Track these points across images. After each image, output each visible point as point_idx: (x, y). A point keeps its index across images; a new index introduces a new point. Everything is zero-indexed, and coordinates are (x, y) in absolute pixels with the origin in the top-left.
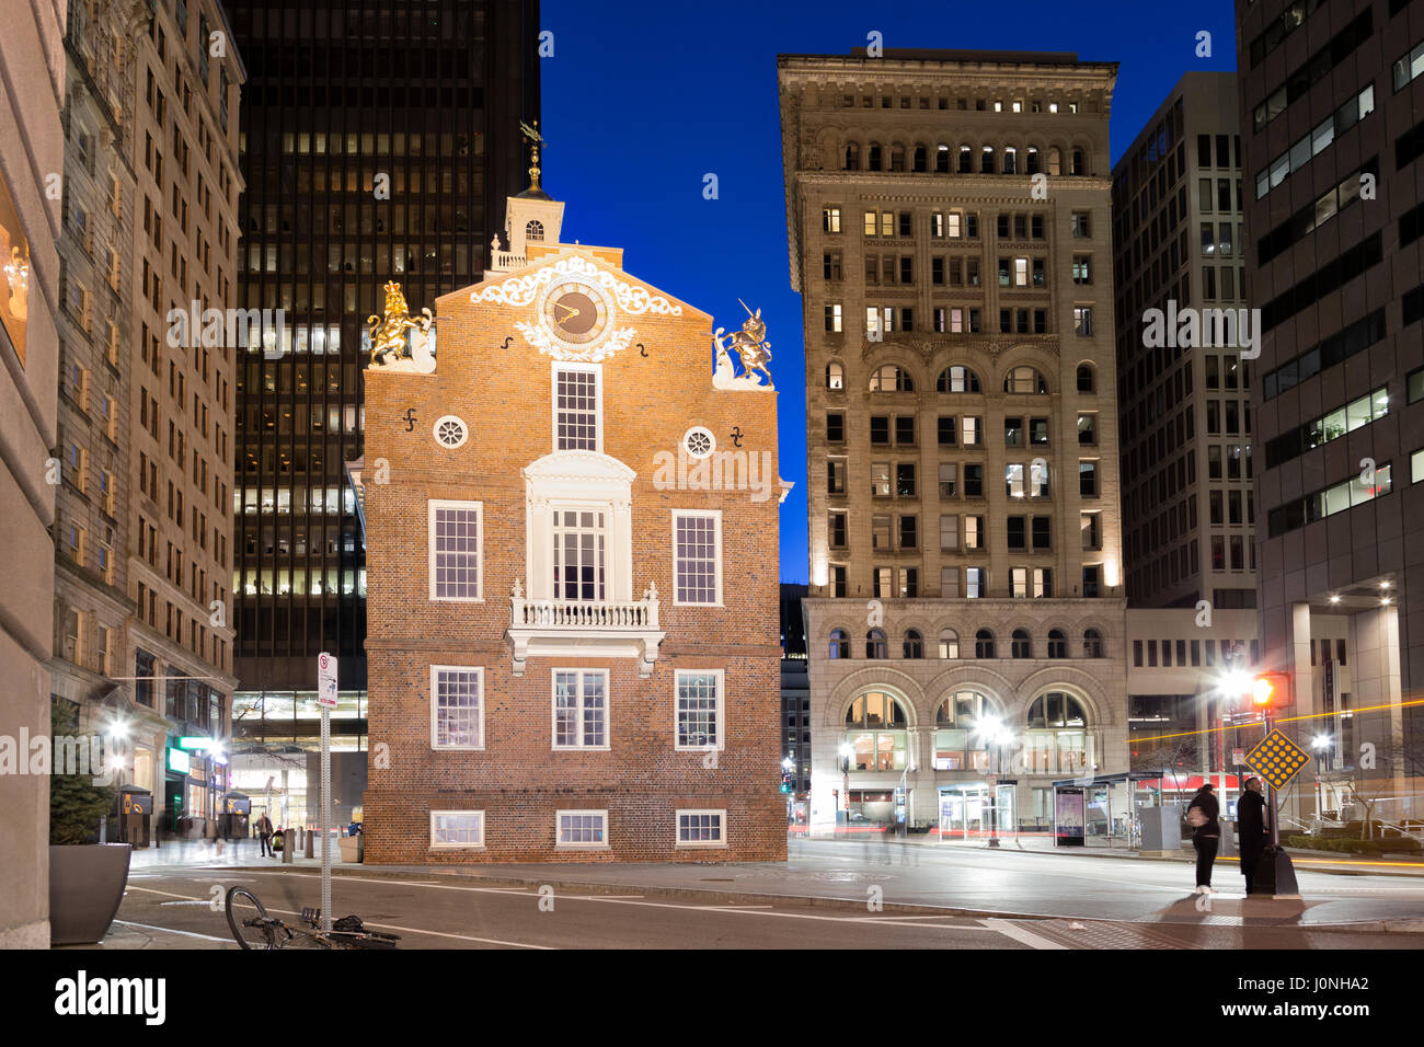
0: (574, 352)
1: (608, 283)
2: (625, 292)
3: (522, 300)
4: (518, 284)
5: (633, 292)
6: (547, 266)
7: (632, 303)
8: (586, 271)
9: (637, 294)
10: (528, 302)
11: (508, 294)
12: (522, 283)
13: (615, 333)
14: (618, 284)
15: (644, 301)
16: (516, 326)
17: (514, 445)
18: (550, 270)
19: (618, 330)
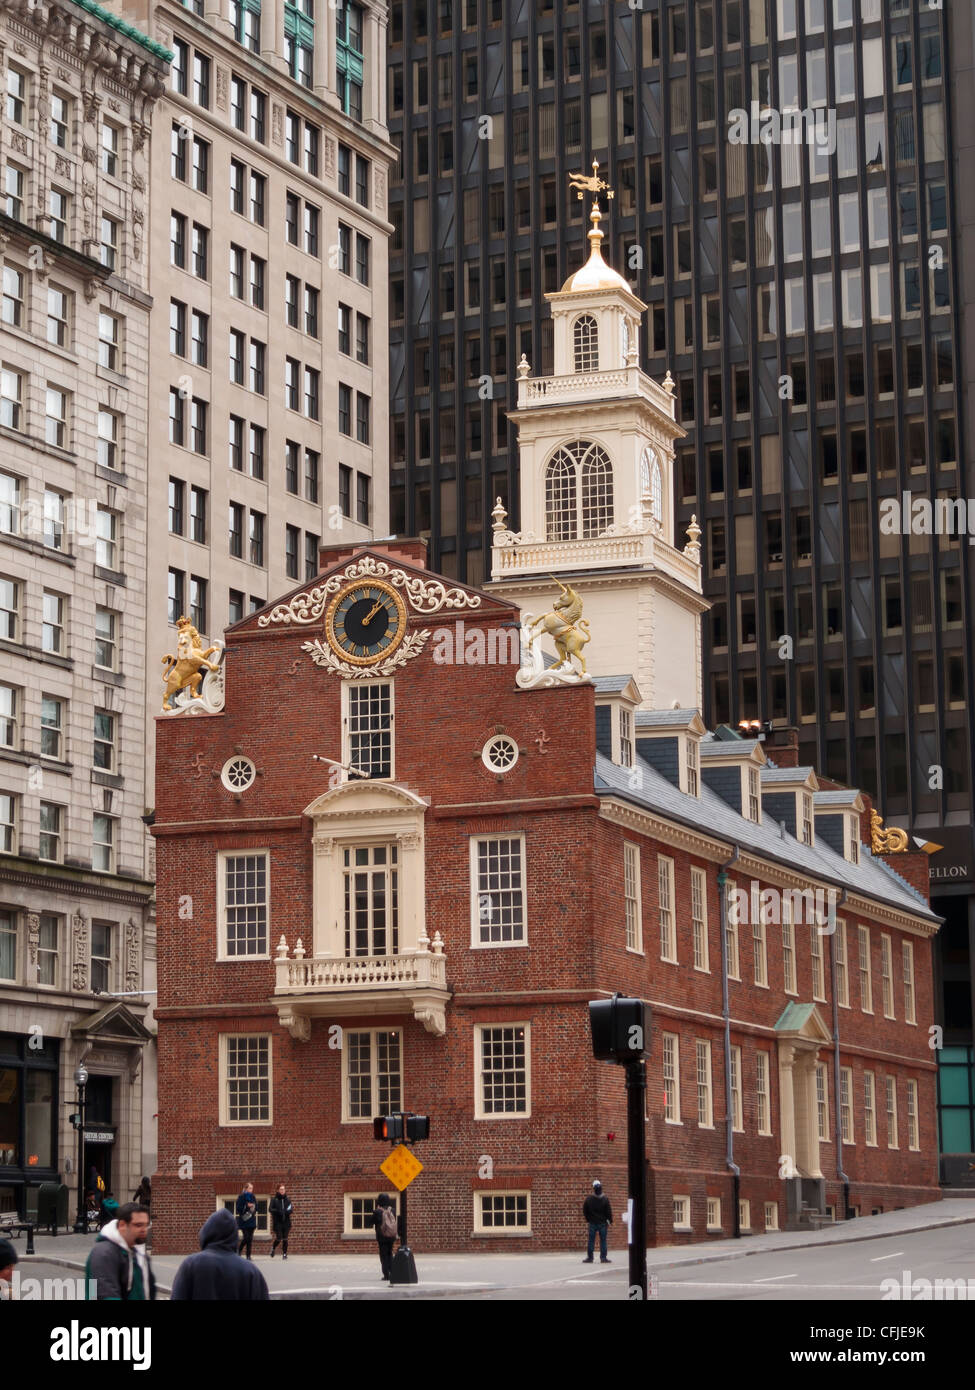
0: (363, 667)
1: (400, 582)
2: (418, 588)
3: (310, 616)
4: (305, 598)
5: (427, 588)
6: (336, 573)
7: (426, 600)
8: (376, 572)
9: (431, 590)
10: (317, 616)
11: (296, 611)
12: (310, 597)
13: (407, 638)
14: (410, 582)
15: (438, 596)
16: (303, 647)
17: (302, 781)
18: (339, 578)
19: (411, 634)
